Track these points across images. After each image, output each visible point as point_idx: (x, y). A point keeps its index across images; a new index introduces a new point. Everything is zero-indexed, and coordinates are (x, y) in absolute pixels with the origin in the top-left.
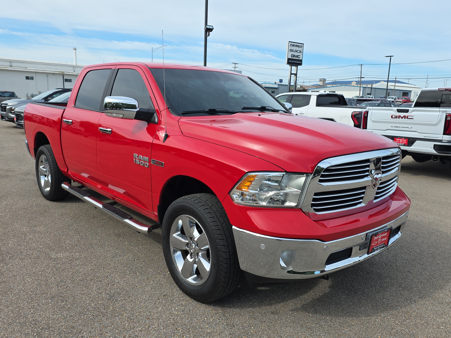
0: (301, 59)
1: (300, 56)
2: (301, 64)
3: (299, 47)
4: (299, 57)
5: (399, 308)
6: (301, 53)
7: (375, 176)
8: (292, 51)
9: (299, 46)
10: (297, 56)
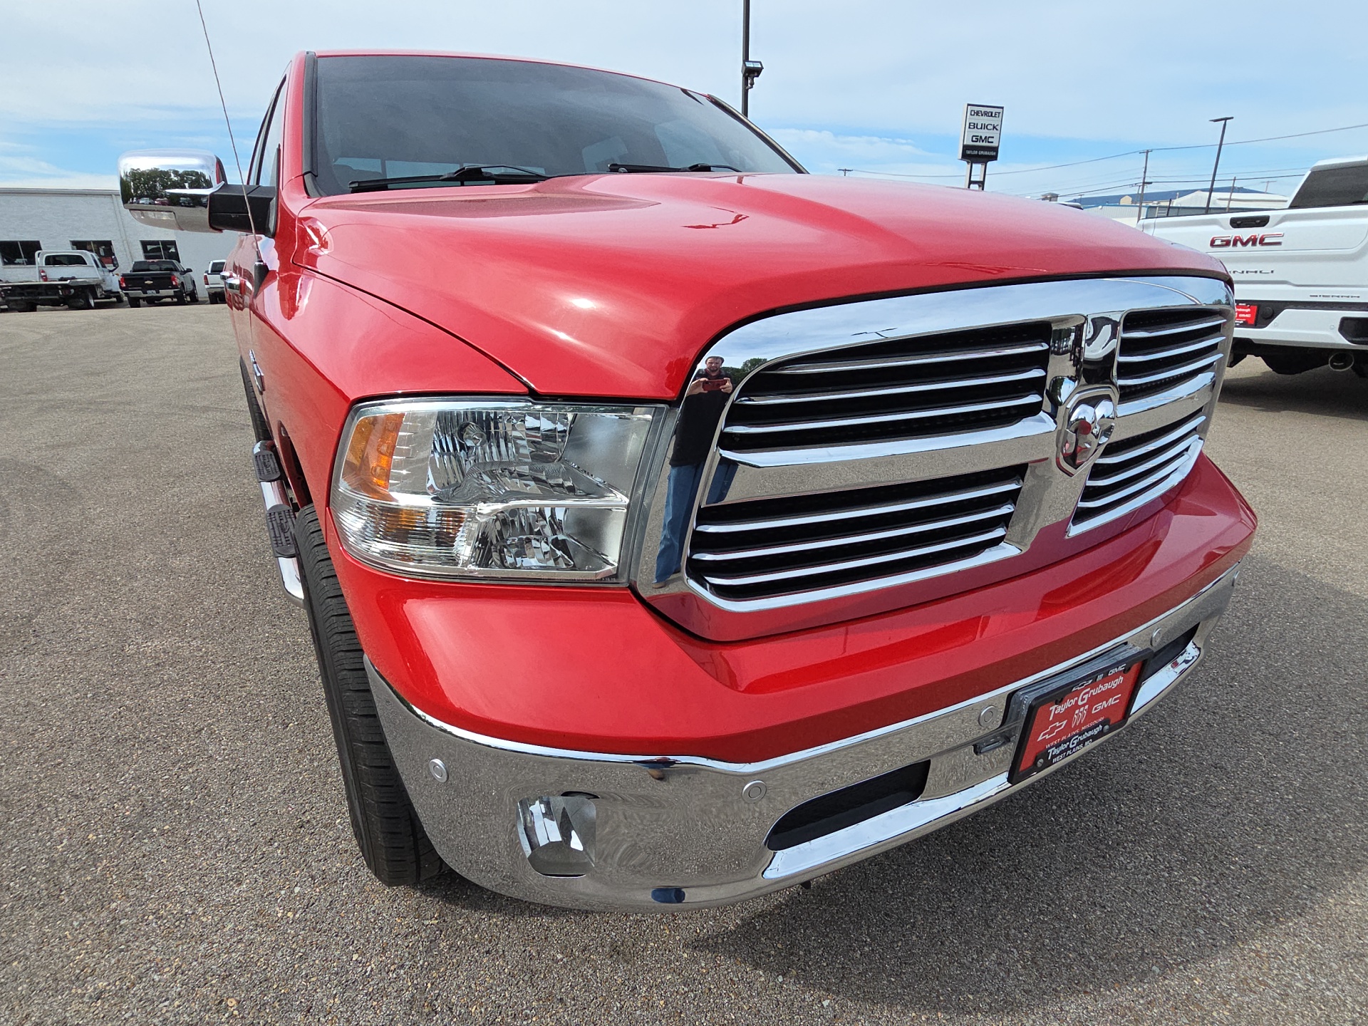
0: (995, 144)
1: (993, 137)
2: (995, 158)
3: (991, 116)
4: (990, 140)
5: (1154, 968)
6: (997, 129)
7: (1078, 410)
8: (975, 126)
9: (992, 113)
10: (986, 137)
